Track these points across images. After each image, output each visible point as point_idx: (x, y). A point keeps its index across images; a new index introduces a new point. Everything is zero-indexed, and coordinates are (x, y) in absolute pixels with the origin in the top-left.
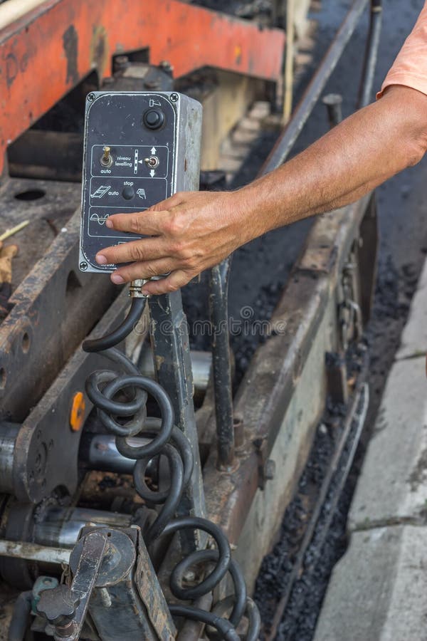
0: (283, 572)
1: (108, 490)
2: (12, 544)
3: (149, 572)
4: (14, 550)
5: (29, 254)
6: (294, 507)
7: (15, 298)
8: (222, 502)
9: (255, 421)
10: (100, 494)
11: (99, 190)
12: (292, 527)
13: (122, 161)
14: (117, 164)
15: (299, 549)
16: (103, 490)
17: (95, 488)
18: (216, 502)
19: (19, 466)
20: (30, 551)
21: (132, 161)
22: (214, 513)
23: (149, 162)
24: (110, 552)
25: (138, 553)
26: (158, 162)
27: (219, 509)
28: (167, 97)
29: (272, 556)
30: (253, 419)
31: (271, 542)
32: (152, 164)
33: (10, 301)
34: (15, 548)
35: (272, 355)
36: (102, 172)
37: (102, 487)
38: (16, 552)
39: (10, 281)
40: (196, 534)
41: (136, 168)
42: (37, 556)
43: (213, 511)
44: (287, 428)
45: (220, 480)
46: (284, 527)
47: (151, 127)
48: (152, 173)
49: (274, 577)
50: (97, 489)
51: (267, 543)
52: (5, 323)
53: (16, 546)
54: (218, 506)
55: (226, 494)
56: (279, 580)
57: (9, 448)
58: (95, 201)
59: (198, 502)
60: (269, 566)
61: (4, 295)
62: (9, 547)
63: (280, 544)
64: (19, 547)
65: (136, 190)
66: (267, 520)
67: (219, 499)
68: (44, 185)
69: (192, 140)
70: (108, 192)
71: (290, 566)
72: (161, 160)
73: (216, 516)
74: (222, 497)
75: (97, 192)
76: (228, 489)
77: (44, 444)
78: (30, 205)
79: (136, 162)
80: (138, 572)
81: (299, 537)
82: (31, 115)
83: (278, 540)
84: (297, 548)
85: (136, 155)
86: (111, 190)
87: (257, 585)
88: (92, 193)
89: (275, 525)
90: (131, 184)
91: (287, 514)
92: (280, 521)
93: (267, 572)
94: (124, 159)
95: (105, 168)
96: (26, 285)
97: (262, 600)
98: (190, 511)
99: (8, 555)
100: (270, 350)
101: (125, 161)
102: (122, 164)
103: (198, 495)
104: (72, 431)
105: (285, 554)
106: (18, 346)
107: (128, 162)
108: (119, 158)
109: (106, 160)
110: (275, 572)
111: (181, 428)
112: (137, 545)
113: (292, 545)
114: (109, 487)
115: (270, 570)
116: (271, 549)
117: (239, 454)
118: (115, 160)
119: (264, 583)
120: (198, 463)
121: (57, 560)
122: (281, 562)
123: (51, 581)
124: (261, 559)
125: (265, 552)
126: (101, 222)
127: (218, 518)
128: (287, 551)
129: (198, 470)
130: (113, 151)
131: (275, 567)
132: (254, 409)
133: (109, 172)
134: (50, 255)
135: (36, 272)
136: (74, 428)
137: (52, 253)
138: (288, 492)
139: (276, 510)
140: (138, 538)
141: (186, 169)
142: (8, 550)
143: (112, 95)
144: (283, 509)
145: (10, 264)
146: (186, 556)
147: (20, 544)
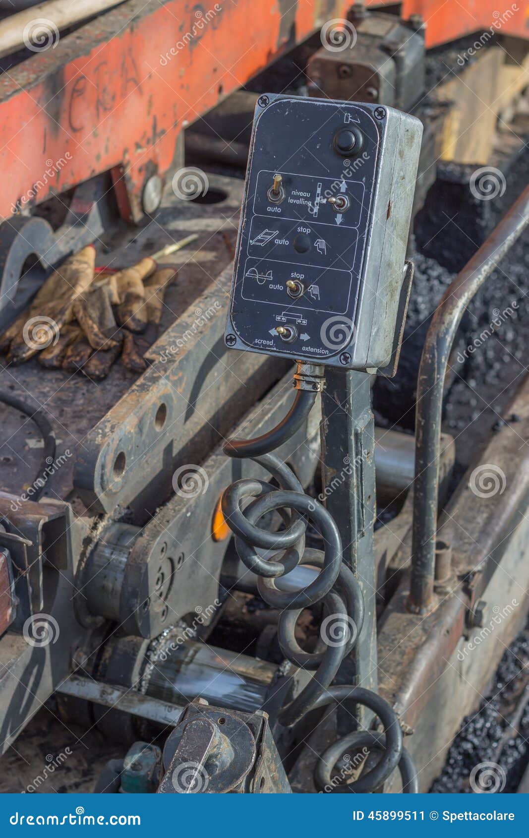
0: (487, 741)
1: (258, 613)
2: (109, 689)
3: (276, 774)
4: (109, 697)
5: (191, 282)
6: (516, 649)
7: (154, 352)
8: (405, 657)
9: (470, 544)
10: (247, 618)
11: (262, 235)
12: (510, 677)
13: (298, 197)
14: (291, 201)
15: (515, 710)
16: (251, 612)
17: (242, 608)
18: (398, 657)
19: (130, 589)
20: (131, 701)
21: (312, 199)
22: (392, 674)
23: (335, 202)
24: (219, 748)
25: (259, 753)
26: (347, 203)
27: (399, 668)
28: (369, 111)
29: (477, 716)
30: (466, 541)
31: (477, 696)
32: (339, 206)
33: (148, 355)
34: (111, 694)
35: (506, 449)
36: (269, 209)
37: (252, 608)
38: (112, 700)
39: (157, 321)
40: (359, 708)
41: (316, 210)
42: (139, 710)
43: (392, 671)
44: (520, 544)
45: (408, 625)
46: (499, 676)
47: (343, 152)
48: (339, 219)
49: (475, 748)
50: (244, 611)
51: (472, 698)
52: (134, 387)
53: (113, 692)
54: (399, 664)
55: (414, 646)
56: (482, 753)
57: (120, 562)
58: (255, 250)
59: (367, 665)
60: (471, 730)
61: (145, 341)
62: (103, 692)
63: (489, 699)
64: (116, 694)
65: (313, 241)
66: (475, 668)
67: (403, 654)
68: (228, 184)
69: (402, 174)
70: (274, 238)
71: (499, 733)
72: (352, 200)
73: (394, 677)
74: (407, 651)
75: (259, 237)
76: (416, 640)
77: (171, 560)
78: (205, 211)
79: (318, 200)
80: (257, 779)
81: (517, 693)
82: (220, 90)
83: (487, 693)
84: (511, 708)
85: (319, 191)
86: (279, 237)
87: (449, 755)
88: (252, 239)
89: (486, 673)
90: (308, 231)
91: (505, 658)
92: (494, 667)
93: (465, 739)
94: (301, 194)
95: (273, 205)
96: (172, 334)
97: (455, 777)
98: (354, 677)
99: (100, 701)
100: (505, 442)
101: (303, 197)
102: (298, 202)
103: (367, 655)
104: (214, 539)
105: (495, 714)
106: (148, 422)
107: (306, 199)
108: (294, 193)
109: (276, 194)
110: (476, 741)
111: (351, 568)
112: (260, 740)
113: (505, 703)
114: (261, 609)
115: (470, 737)
116: (477, 706)
117: (439, 590)
118: (288, 194)
119: (460, 753)
120: (372, 614)
121: (165, 718)
122: (488, 725)
123: (151, 749)
124: (460, 720)
125: (467, 712)
126: (261, 281)
127: (396, 681)
128: (499, 711)
129: (370, 622)
130: (288, 182)
131: (478, 733)
132: (470, 526)
133: (279, 210)
134: (213, 293)
135: (189, 316)
136: (218, 536)
137: (217, 291)
138: (510, 628)
139: (490, 654)
140: (262, 731)
141: (388, 215)
142: (101, 696)
143: (293, 101)
144: (500, 652)
145: (161, 295)
146: (343, 735)
147: (118, 690)
